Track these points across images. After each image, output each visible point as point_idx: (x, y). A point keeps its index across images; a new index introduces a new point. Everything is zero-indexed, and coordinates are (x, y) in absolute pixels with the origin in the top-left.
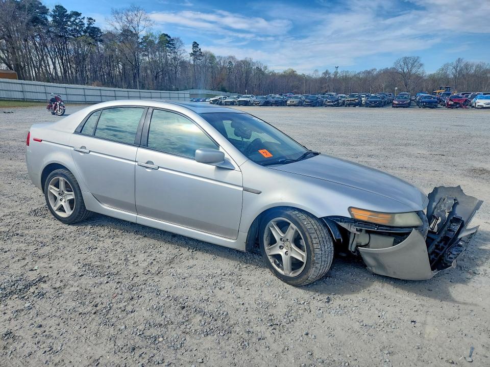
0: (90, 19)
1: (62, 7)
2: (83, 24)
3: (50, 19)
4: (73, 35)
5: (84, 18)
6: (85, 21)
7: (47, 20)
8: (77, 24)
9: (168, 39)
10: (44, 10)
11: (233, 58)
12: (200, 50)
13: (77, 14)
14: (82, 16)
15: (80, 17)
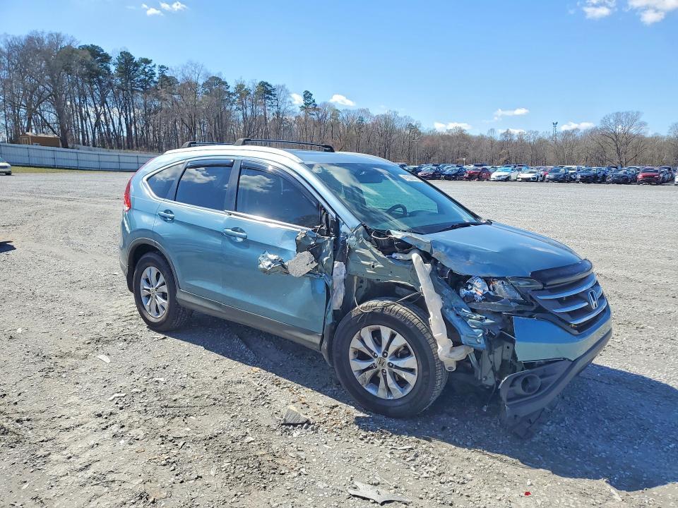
0: (162, 67)
1: (128, 54)
2: (154, 74)
3: (113, 68)
4: (142, 87)
5: (154, 66)
6: (156, 71)
7: (108, 69)
8: (146, 74)
9: (269, 88)
10: (106, 58)
11: (365, 111)
12: (314, 101)
13: (147, 62)
14: (152, 64)
15: (150, 65)
